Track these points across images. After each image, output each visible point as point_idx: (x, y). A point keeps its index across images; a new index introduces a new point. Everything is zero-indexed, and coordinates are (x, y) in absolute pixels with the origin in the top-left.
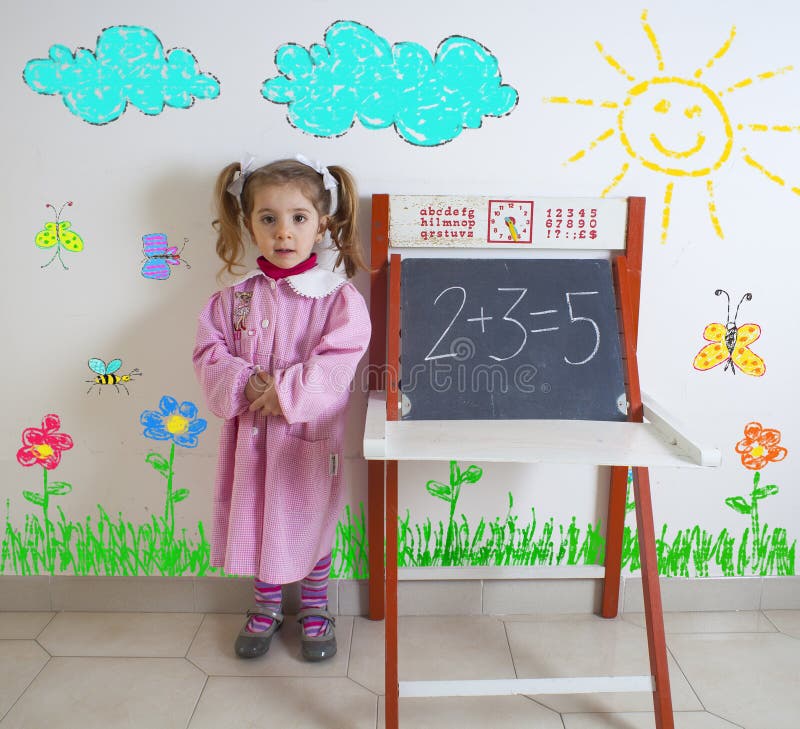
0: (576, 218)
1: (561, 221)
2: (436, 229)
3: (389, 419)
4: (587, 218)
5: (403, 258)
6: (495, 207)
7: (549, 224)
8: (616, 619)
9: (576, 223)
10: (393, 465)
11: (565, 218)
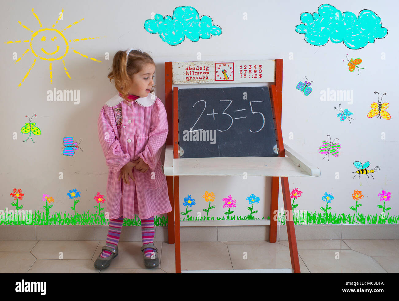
0: (253, 69)
1: (246, 71)
2: (192, 76)
3: (175, 158)
4: (258, 69)
5: (179, 89)
6: (218, 65)
7: (241, 72)
8: (275, 243)
9: (253, 72)
10: (177, 177)
11: (248, 69)
